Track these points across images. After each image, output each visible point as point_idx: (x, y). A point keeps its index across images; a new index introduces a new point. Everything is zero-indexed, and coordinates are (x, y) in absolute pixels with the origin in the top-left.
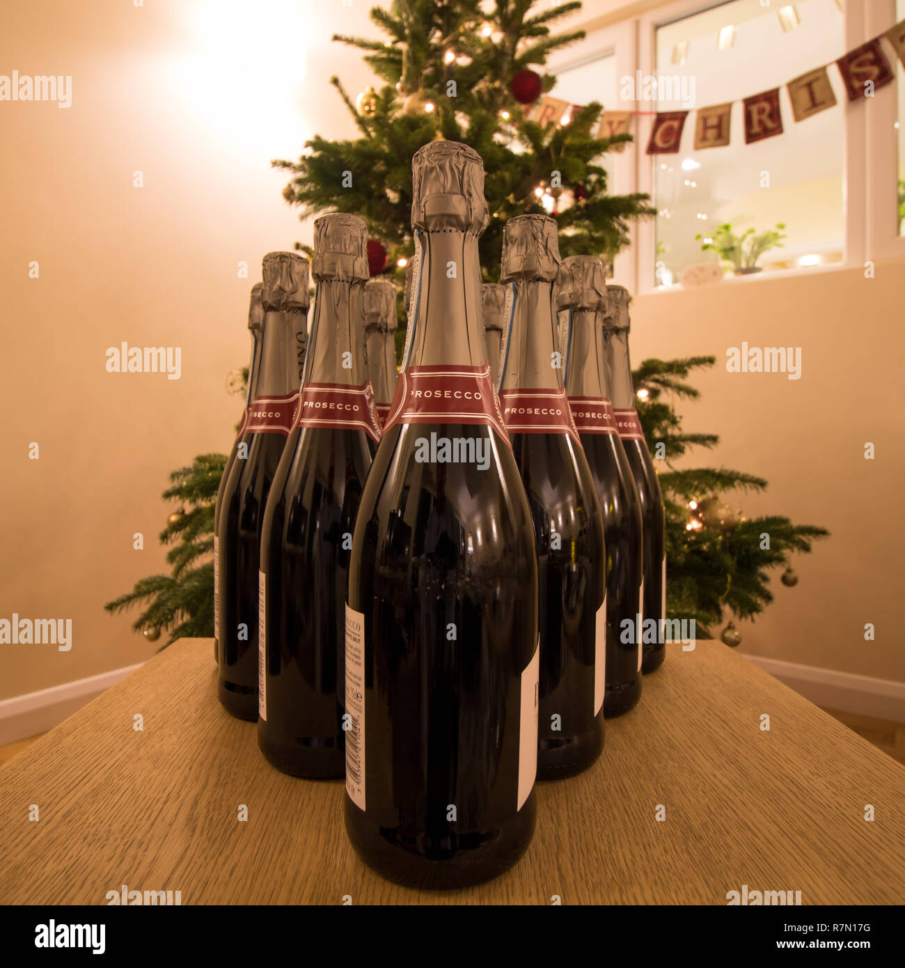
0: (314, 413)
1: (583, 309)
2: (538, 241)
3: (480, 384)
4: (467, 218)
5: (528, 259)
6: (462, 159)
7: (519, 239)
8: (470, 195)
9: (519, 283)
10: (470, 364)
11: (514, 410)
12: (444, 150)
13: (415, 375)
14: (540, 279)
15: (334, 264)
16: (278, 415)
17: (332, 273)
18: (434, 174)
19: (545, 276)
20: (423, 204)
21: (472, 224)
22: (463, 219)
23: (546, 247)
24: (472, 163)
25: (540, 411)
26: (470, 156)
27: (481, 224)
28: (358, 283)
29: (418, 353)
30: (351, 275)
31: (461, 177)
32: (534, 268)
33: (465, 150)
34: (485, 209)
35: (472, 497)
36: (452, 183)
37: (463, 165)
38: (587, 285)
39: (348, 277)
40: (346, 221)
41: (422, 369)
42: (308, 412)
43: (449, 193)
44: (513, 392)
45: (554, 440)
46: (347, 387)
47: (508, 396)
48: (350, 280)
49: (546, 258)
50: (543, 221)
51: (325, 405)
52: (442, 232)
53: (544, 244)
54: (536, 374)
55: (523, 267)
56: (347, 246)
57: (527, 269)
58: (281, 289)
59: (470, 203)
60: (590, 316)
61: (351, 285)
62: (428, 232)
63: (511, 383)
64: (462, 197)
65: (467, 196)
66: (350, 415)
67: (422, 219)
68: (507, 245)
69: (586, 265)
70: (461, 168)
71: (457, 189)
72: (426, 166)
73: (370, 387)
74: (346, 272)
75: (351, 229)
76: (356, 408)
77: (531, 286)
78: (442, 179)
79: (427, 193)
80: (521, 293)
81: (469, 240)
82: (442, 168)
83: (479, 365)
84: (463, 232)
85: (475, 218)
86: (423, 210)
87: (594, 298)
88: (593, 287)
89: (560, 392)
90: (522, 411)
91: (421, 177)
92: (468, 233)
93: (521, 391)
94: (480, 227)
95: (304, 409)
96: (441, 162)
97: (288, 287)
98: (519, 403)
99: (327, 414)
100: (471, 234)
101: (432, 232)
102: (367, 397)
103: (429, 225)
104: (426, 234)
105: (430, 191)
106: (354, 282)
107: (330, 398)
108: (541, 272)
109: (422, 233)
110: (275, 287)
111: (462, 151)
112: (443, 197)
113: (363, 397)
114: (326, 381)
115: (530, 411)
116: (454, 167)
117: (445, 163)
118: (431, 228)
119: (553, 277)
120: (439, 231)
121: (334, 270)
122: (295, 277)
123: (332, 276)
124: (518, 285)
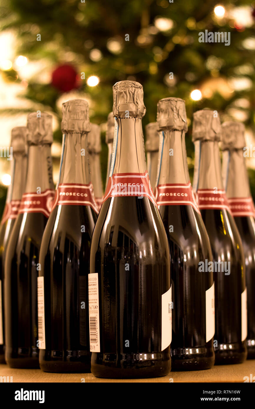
0: (65, 198)
1: (206, 141)
2: (174, 112)
3: (143, 181)
4: (136, 113)
5: (169, 120)
6: (134, 88)
7: (165, 110)
8: (137, 103)
9: (165, 131)
10: (139, 173)
11: (164, 194)
12: (126, 85)
13: (116, 177)
14: (175, 130)
15: (73, 125)
16: (39, 203)
17: (73, 129)
18: (122, 95)
19: (178, 128)
20: (117, 107)
21: (139, 115)
22: (134, 113)
23: (178, 114)
24: (138, 90)
25: (176, 194)
26: (137, 87)
27: (142, 114)
28: (85, 133)
29: (117, 168)
30: (82, 130)
31: (133, 96)
32: (172, 125)
33: (135, 85)
34: (144, 107)
35: (142, 235)
36: (130, 99)
37: (134, 91)
38: (208, 127)
39: (80, 131)
40: (79, 104)
41: (119, 175)
42: (61, 198)
43: (128, 103)
44: (164, 185)
45: (184, 209)
46: (80, 185)
47: (161, 188)
48: (81, 132)
49: (178, 119)
50: (176, 101)
51: (71, 194)
52: (126, 119)
53: (177, 113)
54: (174, 176)
55: (167, 124)
56: (80, 116)
57: (169, 125)
58: (39, 134)
59: (137, 107)
60: (211, 144)
61: (82, 135)
62: (120, 118)
63: (163, 181)
64: (134, 104)
65: (136, 104)
66: (83, 199)
67: (118, 113)
68: (159, 112)
69: (208, 116)
70: (133, 92)
71: (132, 101)
72: (119, 91)
73: (91, 185)
74: (79, 129)
75: (81, 107)
76: (86, 195)
77: (171, 133)
78: (125, 97)
79: (120, 103)
80: (166, 137)
81: (137, 121)
82: (125, 93)
83: (142, 173)
84: (135, 118)
85: (140, 112)
86: (118, 109)
87: (213, 135)
88: (212, 128)
89: (187, 185)
90: (167, 195)
91: (117, 96)
92: (136, 118)
93: (167, 185)
94: (142, 115)
95: (59, 196)
96: (125, 90)
97: (43, 133)
98: (167, 191)
99: (72, 198)
100: (138, 119)
101: (122, 118)
102: (91, 190)
103: (120, 116)
104: (119, 119)
105: (121, 102)
106: (83, 133)
107: (73, 190)
108: (176, 127)
109: (118, 119)
110: (36, 133)
111: (134, 85)
112: (126, 104)
113: (88, 190)
114: (71, 182)
115: (171, 194)
116: (130, 92)
117: (127, 91)
118: (121, 117)
119: (182, 128)
120: (125, 118)
121: (74, 128)
122: (46, 127)
123: (72, 131)
124: (165, 133)
